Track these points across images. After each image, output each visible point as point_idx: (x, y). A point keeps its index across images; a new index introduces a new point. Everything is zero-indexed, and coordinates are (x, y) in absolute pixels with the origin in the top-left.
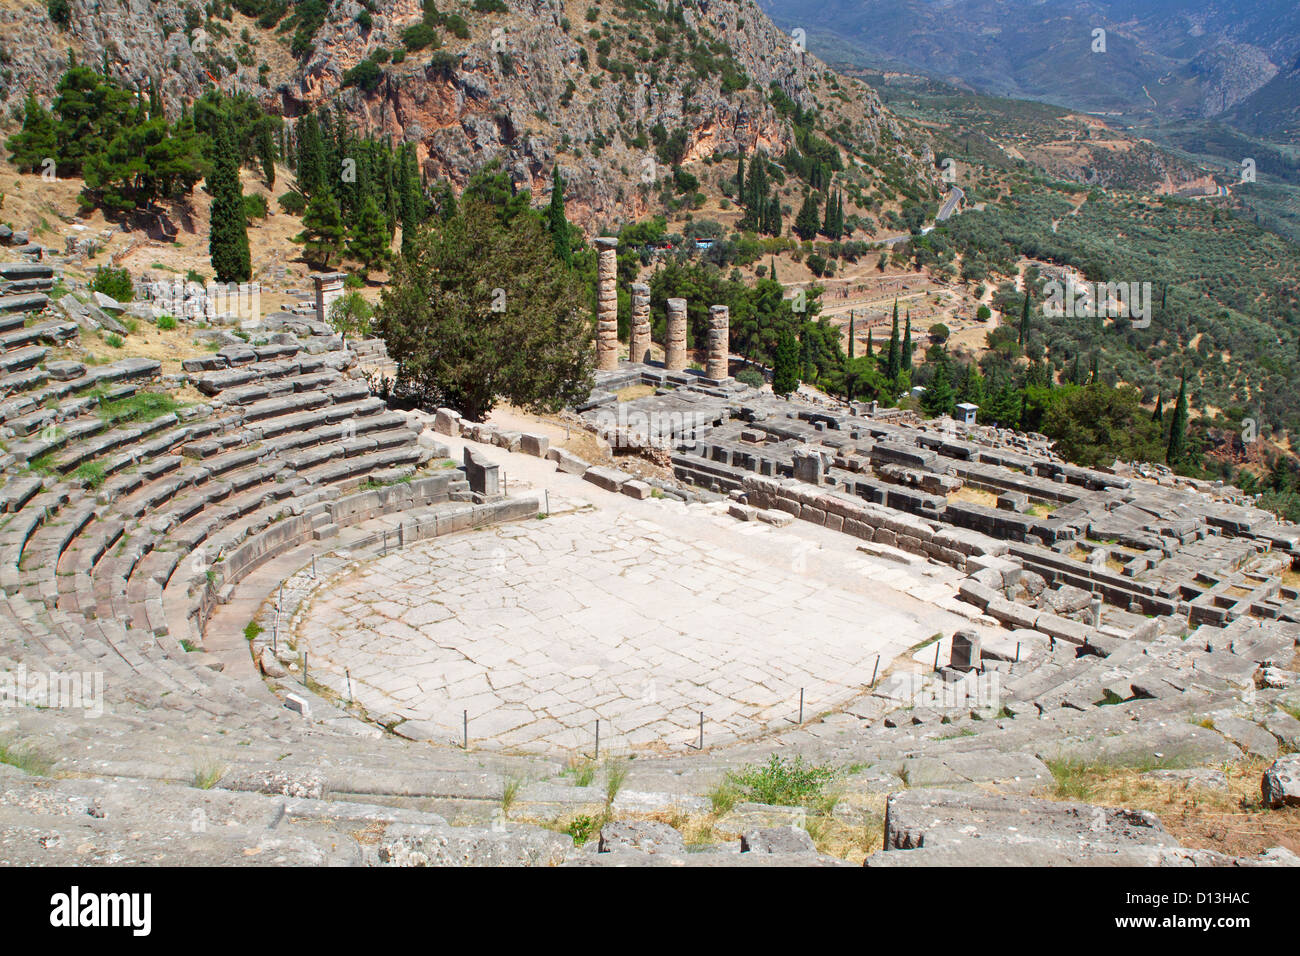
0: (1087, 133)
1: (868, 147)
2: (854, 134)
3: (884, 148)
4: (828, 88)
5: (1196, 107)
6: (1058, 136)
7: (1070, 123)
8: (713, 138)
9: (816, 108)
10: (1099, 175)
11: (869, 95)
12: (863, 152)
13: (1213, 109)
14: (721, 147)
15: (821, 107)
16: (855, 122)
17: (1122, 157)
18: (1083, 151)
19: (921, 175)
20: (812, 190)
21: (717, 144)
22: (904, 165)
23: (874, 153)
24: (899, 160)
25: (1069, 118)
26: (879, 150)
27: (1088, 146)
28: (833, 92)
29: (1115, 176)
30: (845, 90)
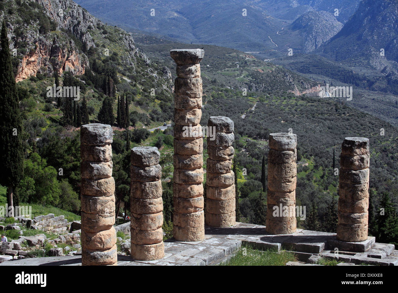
0: (246, 63)
1: (130, 70)
2: (120, 61)
3: (139, 70)
4: (101, 34)
5: (300, 47)
6: (229, 65)
7: (234, 57)
8: (36, 63)
9: (94, 46)
10: (256, 87)
11: (127, 37)
12: (127, 73)
13: (310, 48)
14: (41, 69)
15: (97, 45)
16: (120, 54)
17: (268, 76)
18: (245, 73)
19: (165, 87)
20: (105, 96)
21: (39, 67)
22: (153, 81)
23: (134, 74)
24: (150, 78)
25: (234, 54)
26: (137, 72)
27: (247, 70)
28: (104, 36)
29: (265, 88)
30: (112, 34)
